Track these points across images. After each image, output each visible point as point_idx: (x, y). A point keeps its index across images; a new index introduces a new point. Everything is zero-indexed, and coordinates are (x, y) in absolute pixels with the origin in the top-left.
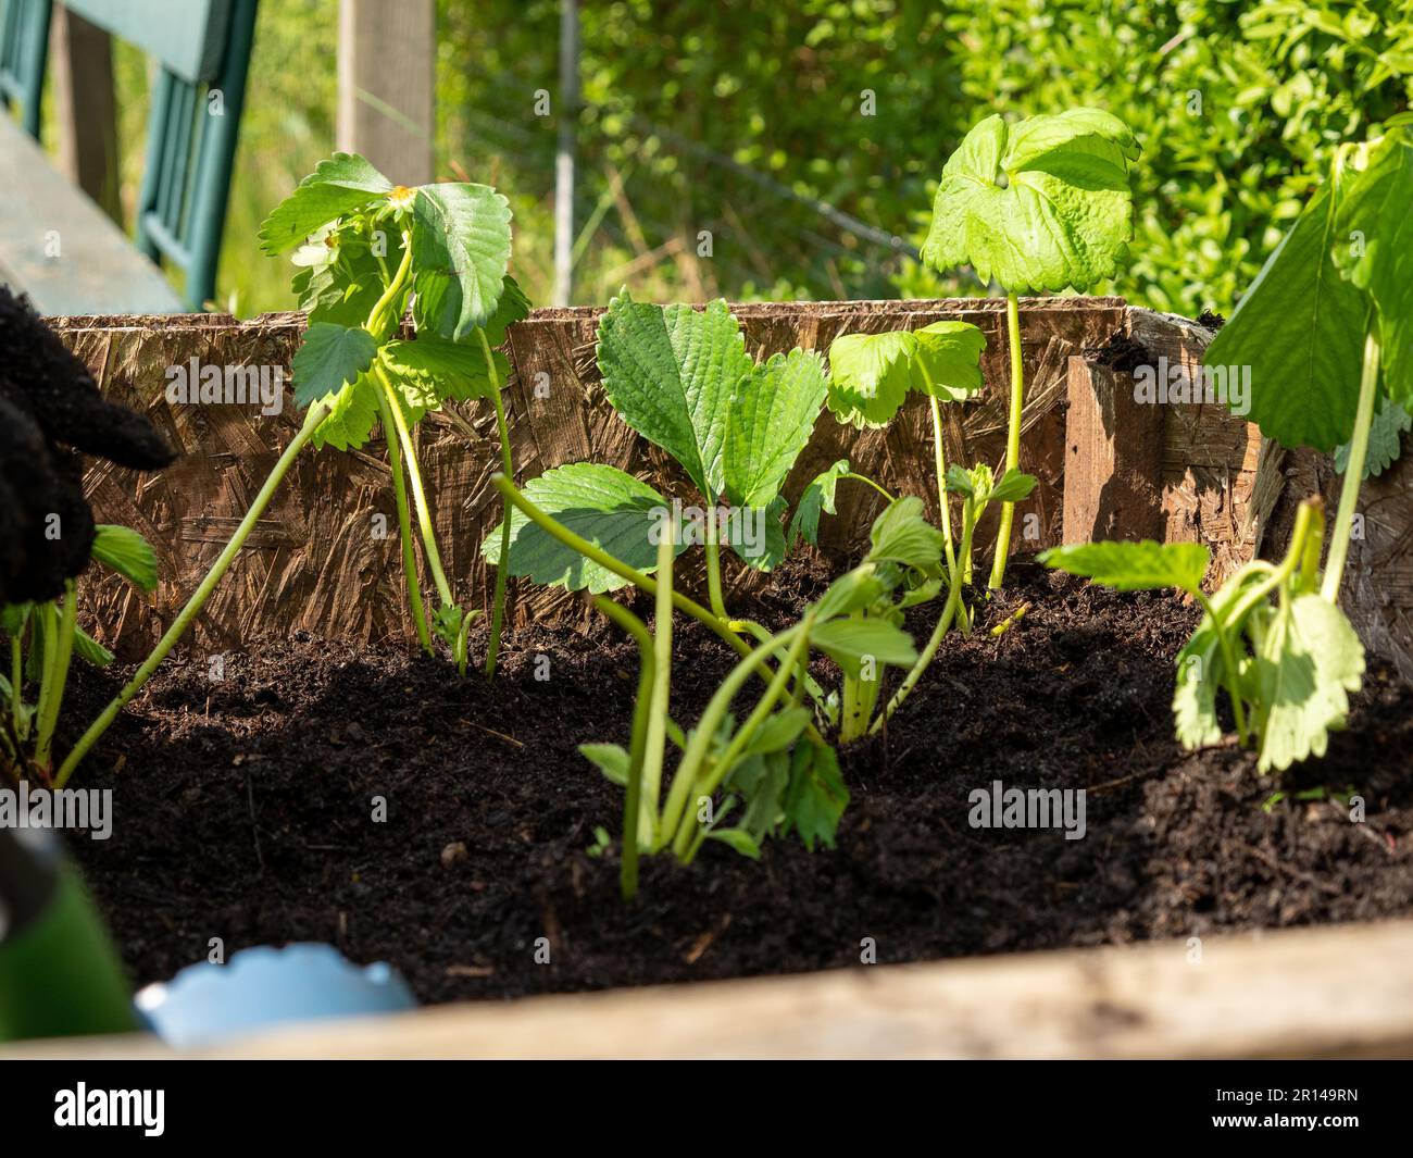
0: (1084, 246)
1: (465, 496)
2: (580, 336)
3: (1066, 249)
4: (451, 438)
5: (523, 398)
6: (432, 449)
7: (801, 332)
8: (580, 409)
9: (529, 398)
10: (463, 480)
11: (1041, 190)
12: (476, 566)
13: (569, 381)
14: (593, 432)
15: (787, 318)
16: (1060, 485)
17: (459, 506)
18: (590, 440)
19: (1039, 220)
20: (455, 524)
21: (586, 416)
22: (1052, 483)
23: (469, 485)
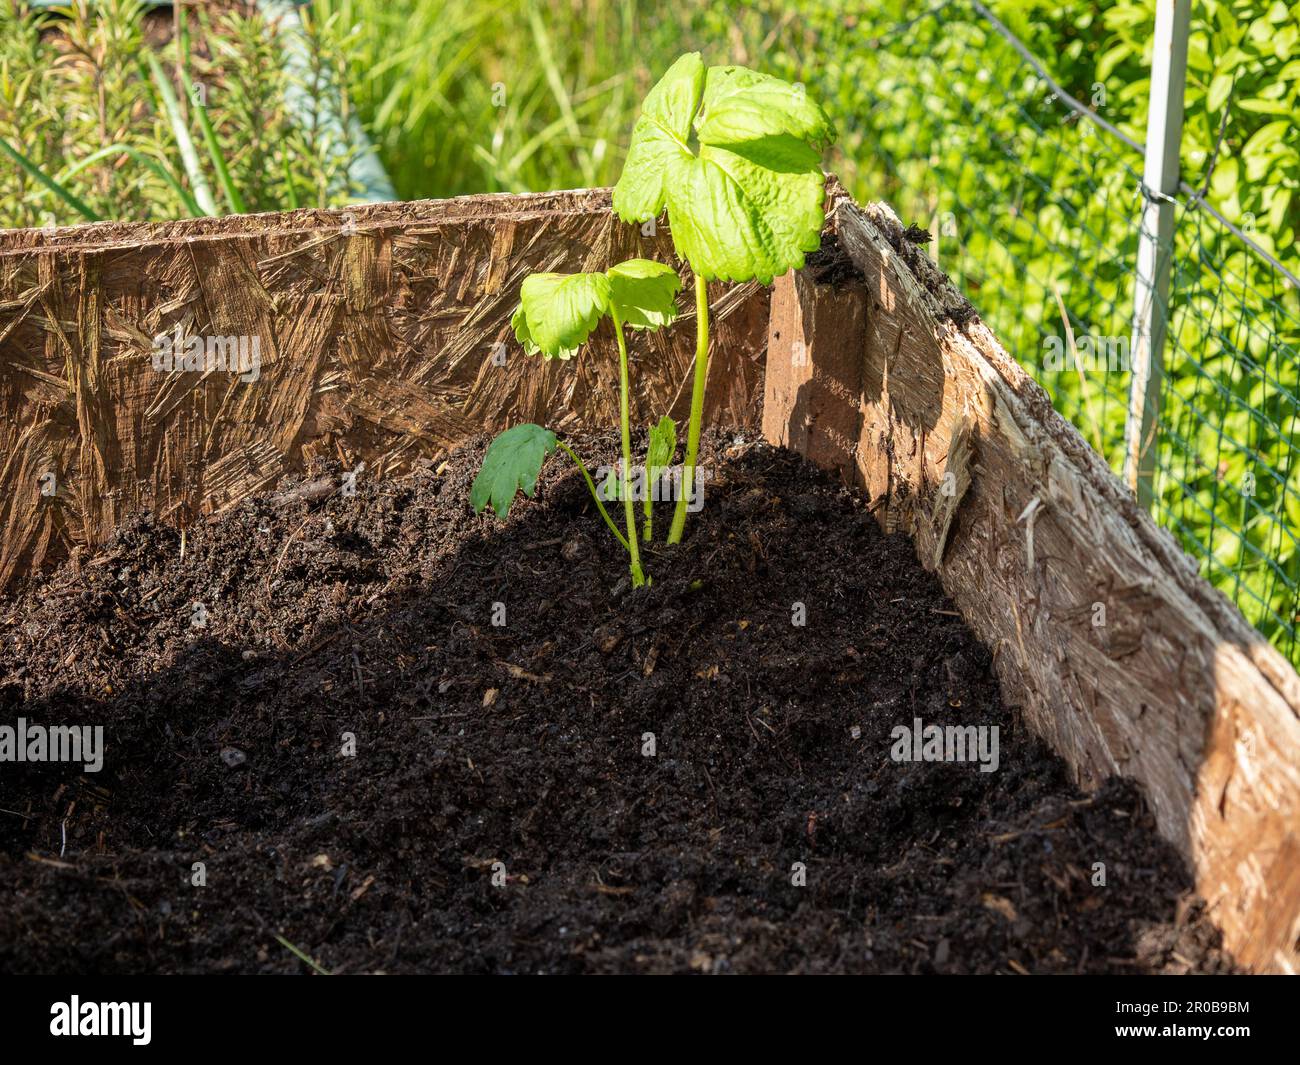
0: (771, 235)
1: (147, 405)
2: (265, 249)
3: (752, 241)
4: (131, 352)
5: (206, 310)
6: (111, 364)
7: (498, 234)
8: (266, 318)
9: (213, 310)
10: (144, 390)
11: (729, 172)
12: (159, 466)
13: (254, 292)
14: (280, 338)
15: (483, 221)
16: (763, 359)
17: (141, 414)
18: (277, 346)
19: (725, 207)
20: (137, 432)
21: (273, 323)
22: (754, 358)
23: (151, 395)
